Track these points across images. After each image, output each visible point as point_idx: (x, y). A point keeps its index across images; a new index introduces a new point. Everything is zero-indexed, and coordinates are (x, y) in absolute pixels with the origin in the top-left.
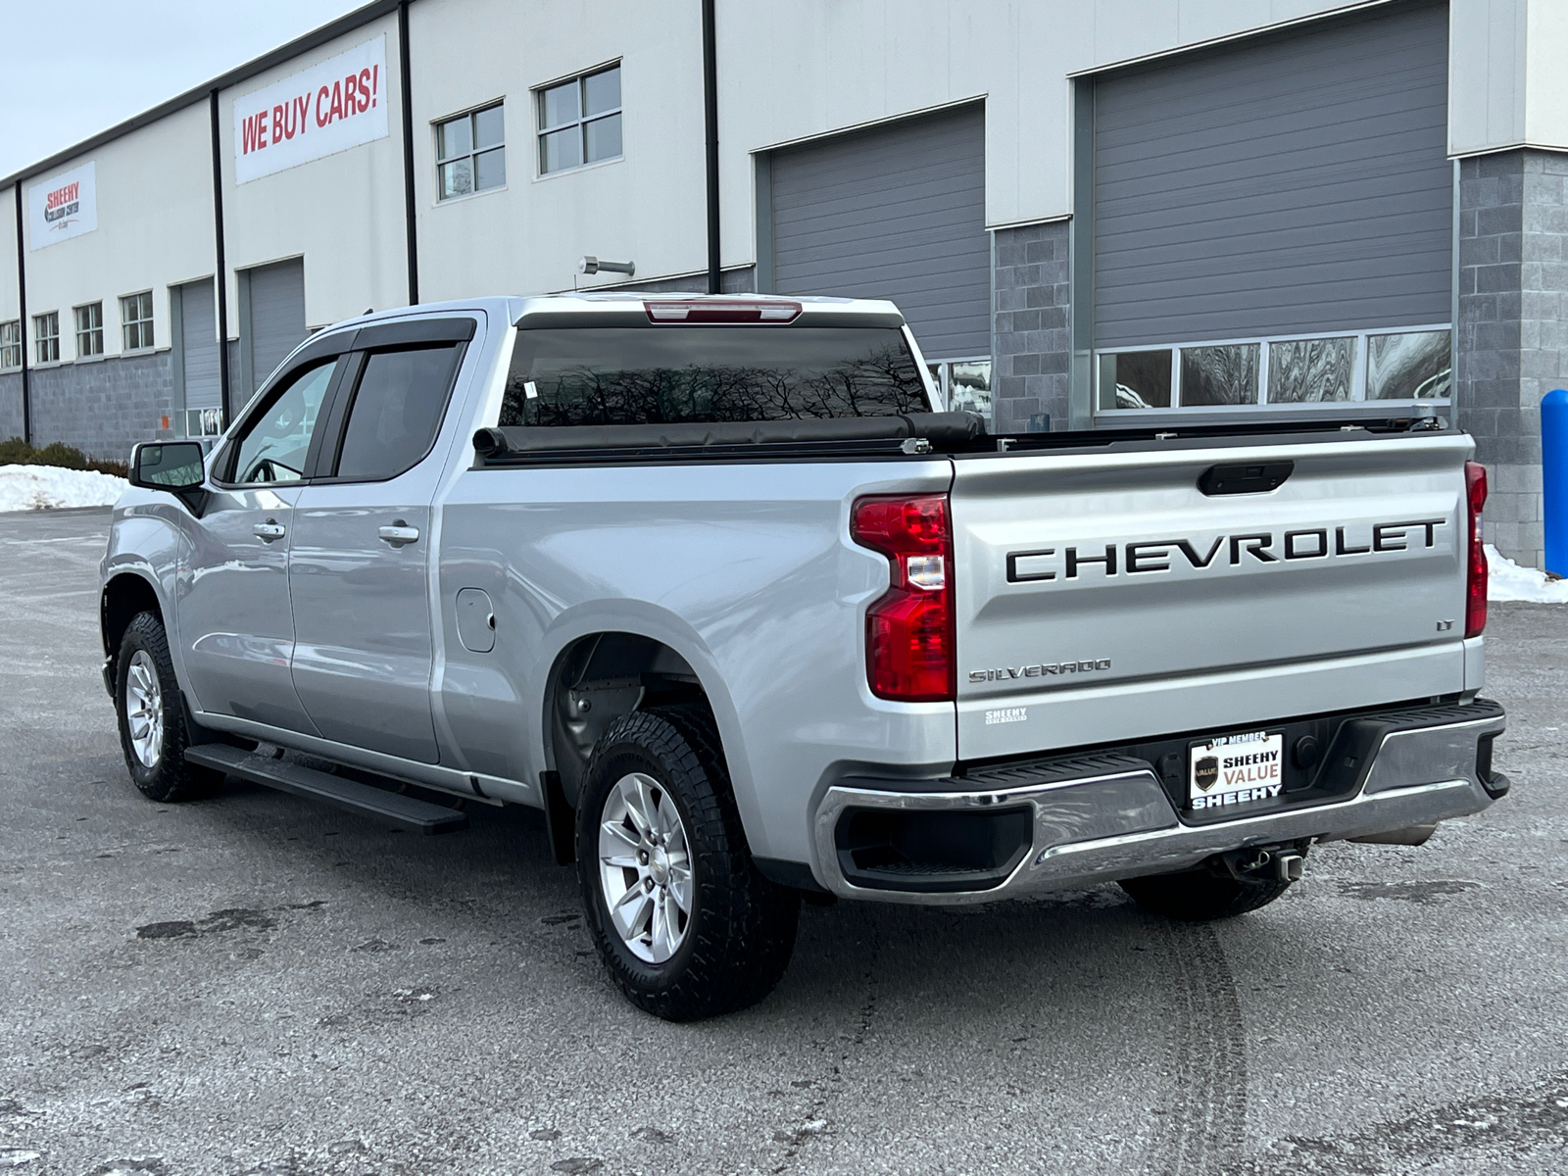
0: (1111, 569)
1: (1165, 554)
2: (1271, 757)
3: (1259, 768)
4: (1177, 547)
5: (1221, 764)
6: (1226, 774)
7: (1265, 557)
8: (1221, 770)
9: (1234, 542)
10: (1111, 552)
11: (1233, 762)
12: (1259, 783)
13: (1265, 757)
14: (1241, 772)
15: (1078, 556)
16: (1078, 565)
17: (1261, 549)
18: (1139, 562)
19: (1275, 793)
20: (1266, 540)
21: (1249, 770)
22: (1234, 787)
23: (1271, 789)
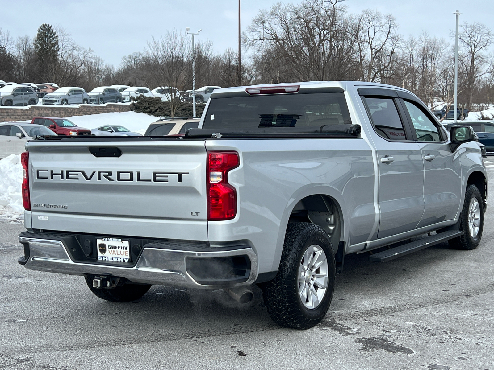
0: (62, 178)
1: (77, 175)
2: (125, 248)
3: (121, 251)
4: (81, 173)
5: (107, 247)
6: (109, 250)
7: (110, 179)
8: (107, 249)
9: (99, 173)
10: (62, 172)
11: (111, 247)
12: (120, 256)
13: (122, 248)
14: (114, 251)
15: (54, 172)
16: (54, 175)
17: (109, 176)
18: (70, 176)
19: (126, 261)
20: (110, 174)
21: (117, 251)
22: (112, 255)
23: (125, 259)
